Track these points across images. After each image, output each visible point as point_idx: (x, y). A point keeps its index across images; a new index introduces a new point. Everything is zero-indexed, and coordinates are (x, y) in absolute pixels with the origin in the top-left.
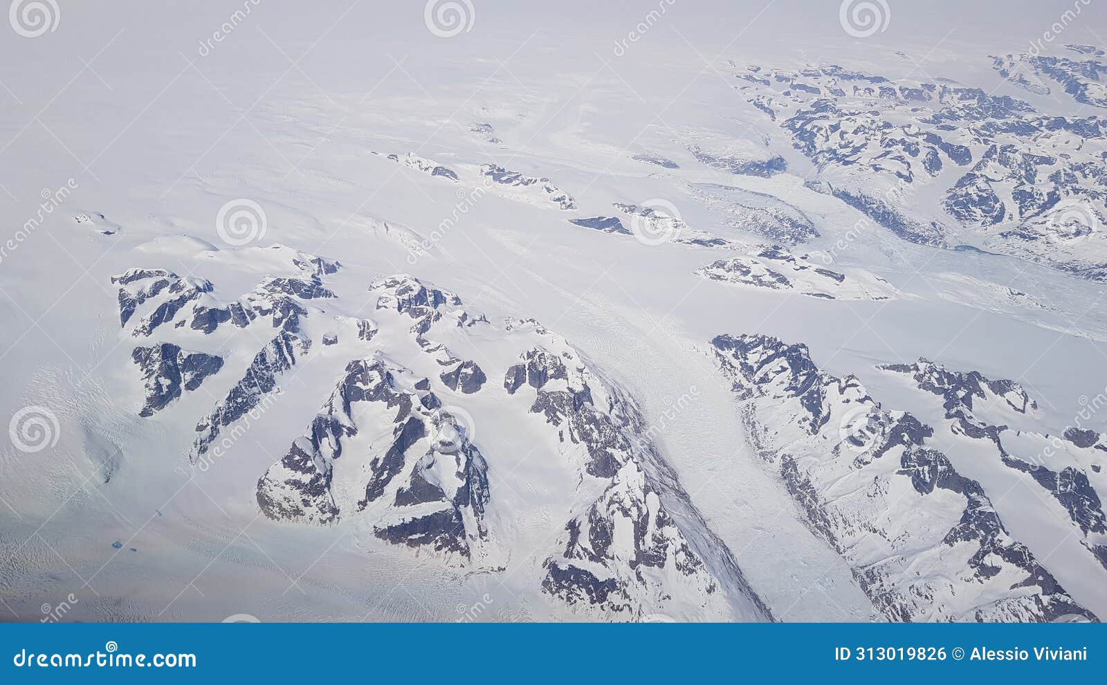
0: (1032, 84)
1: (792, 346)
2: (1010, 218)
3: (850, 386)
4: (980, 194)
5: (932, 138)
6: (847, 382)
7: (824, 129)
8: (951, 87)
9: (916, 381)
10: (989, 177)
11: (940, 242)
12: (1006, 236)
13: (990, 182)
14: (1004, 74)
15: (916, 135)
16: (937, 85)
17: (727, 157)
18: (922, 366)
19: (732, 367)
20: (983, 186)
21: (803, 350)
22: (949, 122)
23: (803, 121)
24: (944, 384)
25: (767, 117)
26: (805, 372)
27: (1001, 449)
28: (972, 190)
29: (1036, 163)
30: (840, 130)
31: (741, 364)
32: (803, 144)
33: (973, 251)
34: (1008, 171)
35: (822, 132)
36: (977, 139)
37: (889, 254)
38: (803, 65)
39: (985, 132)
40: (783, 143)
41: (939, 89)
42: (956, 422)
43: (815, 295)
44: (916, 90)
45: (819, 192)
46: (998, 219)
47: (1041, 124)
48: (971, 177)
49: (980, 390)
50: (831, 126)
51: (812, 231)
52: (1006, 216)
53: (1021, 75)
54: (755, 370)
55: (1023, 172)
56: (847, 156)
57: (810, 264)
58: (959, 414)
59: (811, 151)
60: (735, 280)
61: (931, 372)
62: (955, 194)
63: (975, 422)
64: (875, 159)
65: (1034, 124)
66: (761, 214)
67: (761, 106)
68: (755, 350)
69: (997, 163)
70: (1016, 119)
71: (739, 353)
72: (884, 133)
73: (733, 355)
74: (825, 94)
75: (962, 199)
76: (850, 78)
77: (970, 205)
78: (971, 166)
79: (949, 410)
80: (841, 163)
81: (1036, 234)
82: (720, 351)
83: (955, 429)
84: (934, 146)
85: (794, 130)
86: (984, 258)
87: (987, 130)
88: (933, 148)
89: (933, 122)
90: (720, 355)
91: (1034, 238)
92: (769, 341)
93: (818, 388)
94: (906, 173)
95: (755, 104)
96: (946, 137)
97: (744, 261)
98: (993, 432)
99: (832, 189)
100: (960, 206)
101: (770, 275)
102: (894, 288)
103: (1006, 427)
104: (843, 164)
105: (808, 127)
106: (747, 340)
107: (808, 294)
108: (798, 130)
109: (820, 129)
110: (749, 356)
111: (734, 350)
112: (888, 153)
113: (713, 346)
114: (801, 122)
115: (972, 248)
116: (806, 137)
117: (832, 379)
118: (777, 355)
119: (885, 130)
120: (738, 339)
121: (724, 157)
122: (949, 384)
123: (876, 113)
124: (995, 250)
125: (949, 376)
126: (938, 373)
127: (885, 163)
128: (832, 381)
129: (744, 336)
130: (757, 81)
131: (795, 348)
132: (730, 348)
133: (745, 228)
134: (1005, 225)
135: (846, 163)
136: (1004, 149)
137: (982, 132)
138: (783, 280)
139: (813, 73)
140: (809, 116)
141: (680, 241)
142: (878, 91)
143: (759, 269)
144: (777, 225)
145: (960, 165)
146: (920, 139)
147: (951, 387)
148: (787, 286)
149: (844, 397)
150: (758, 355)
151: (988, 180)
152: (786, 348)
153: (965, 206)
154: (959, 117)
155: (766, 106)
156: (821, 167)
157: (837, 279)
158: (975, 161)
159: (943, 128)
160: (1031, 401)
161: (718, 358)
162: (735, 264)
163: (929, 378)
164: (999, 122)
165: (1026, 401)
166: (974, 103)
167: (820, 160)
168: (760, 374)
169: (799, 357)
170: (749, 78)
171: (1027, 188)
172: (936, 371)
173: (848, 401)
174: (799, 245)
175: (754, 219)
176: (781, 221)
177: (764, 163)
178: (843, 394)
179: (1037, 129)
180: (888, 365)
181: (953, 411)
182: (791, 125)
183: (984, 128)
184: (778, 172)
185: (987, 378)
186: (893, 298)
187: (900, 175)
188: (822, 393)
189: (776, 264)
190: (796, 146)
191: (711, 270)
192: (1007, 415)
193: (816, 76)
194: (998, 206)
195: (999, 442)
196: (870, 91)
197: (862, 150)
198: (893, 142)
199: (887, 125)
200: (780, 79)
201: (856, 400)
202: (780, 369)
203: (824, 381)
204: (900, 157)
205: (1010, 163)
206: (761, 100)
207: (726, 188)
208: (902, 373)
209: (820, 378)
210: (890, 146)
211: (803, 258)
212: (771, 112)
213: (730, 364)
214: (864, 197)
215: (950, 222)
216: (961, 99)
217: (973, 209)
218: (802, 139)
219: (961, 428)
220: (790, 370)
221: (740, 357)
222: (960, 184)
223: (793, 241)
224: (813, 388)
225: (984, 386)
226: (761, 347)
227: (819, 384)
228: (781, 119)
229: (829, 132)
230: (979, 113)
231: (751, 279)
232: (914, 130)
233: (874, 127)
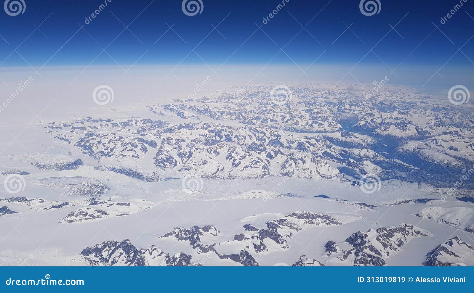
0: (165, 114)
1: (122, 242)
2: (179, 164)
3: (153, 250)
4: (166, 157)
5: (140, 140)
6: (152, 249)
7: (95, 144)
8: (139, 119)
9: (176, 238)
10: (167, 150)
11: (159, 179)
12: (181, 171)
13: (168, 152)
14: (155, 112)
15: (134, 139)
16: (133, 120)
17: (53, 164)
18: (176, 231)
19: (96, 262)
20: (166, 154)
21: (128, 242)
22: (143, 133)
23: (84, 142)
24: (187, 235)
25: (66, 143)
26: (132, 251)
27: (217, 253)
28: (163, 156)
29: (180, 142)
30: (102, 143)
31: (100, 259)
32: (87, 151)
33: (172, 179)
34: (172, 147)
35: (95, 145)
36: (156, 137)
37: (141, 189)
38: (74, 119)
39: (158, 134)
40: (78, 153)
41: (134, 121)
42: (198, 249)
43: (120, 215)
44: (126, 123)
45: (102, 170)
46: (175, 165)
47: (175, 128)
48: (160, 152)
49: (201, 233)
50: (98, 142)
51: (106, 188)
52: (178, 163)
53: (161, 112)
54: (108, 259)
55: (177, 146)
56: (109, 153)
57: (114, 202)
58: (198, 245)
59: (92, 154)
60: (80, 220)
61: (181, 232)
62: (157, 159)
63: (204, 246)
64: (121, 152)
65: (173, 128)
66: (81, 186)
67: (62, 139)
68: (105, 250)
69: (167, 145)
70: (167, 128)
71: (97, 254)
72: (121, 141)
73: (95, 256)
74: (89, 129)
75: (160, 160)
76: (97, 121)
77: (164, 162)
78: (158, 147)
79: (193, 245)
80: (107, 156)
81: (190, 167)
82: (87, 257)
83: (199, 252)
84: (142, 142)
85: (81, 146)
86: (176, 180)
87: (158, 133)
88: (142, 143)
89: (138, 134)
90: (88, 259)
91: (190, 169)
92: (111, 243)
93: (141, 256)
94: (136, 155)
95: (58, 138)
96: (145, 138)
97: (83, 209)
98: (212, 248)
99: (107, 168)
100: (160, 163)
101: (97, 212)
102: (151, 202)
103: (215, 244)
104: (108, 156)
105: (88, 144)
106: (100, 246)
107: (117, 216)
108: (83, 146)
109: (93, 144)
110: (103, 254)
111: (94, 253)
112: (126, 149)
113: (82, 255)
114: (83, 143)
115: (171, 178)
116: (88, 148)
117: (145, 250)
118: (116, 248)
119: (121, 140)
120: (95, 247)
121: (52, 164)
122: (189, 235)
123: (114, 134)
124: (179, 177)
125: (188, 231)
126: (184, 231)
127: (125, 153)
128: (145, 251)
129: (98, 245)
130: (55, 128)
131: (124, 242)
132: (91, 253)
133: (75, 194)
134: (179, 166)
135: (110, 156)
136: (168, 139)
137: (157, 134)
138: (104, 213)
139: (80, 121)
140: (86, 139)
141: (45, 209)
142: (111, 125)
143: (91, 211)
144: (90, 189)
145: (154, 148)
146: (136, 141)
147: (190, 235)
148: (106, 215)
149: (153, 256)
150: (107, 252)
151: (167, 151)
152: (119, 243)
153: (162, 163)
154: (146, 130)
155: (64, 138)
156: (99, 160)
157: (127, 205)
158: (159, 145)
159: (143, 135)
160: (218, 230)
161: (87, 260)
162: (79, 212)
163: (181, 235)
164: (161, 130)
165: (216, 231)
166: (149, 124)
167: (97, 157)
168: (111, 260)
169: (127, 246)
170: (51, 127)
171: (181, 151)
172: (183, 231)
173: (155, 257)
174: (102, 195)
175: (78, 189)
176: (90, 187)
177: (72, 163)
178: (151, 255)
179: (174, 130)
180: (163, 235)
181: (195, 245)
182: (79, 144)
183: (157, 132)
184: (80, 166)
185: (201, 227)
186: (152, 207)
187: (133, 156)
188: (144, 258)
189: (99, 207)
190: (84, 153)
191: (68, 219)
192: (212, 239)
193: (82, 122)
194: (174, 160)
195: (215, 251)
196: (108, 125)
197: (114, 149)
198: (126, 144)
199: (121, 138)
200: (66, 126)
201: (158, 255)
202: (120, 254)
203: (143, 252)
204: (131, 149)
205: (172, 144)
206: (61, 136)
207: (58, 178)
208: (169, 236)
209: (140, 252)
210: (125, 146)
211: (109, 200)
212: (68, 140)
213: (94, 261)
214: (123, 168)
215: (159, 170)
216: (144, 123)
217: (166, 163)
218: (86, 149)
219: (200, 251)
220: (125, 253)
221: (98, 256)
222: (157, 155)
223: (99, 194)
224: (138, 257)
225: (201, 230)
226: (107, 247)
227: (141, 255)
228: (73, 143)
229: (98, 145)
230: (152, 127)
231: (89, 217)
232: (132, 138)
233: (116, 139)
